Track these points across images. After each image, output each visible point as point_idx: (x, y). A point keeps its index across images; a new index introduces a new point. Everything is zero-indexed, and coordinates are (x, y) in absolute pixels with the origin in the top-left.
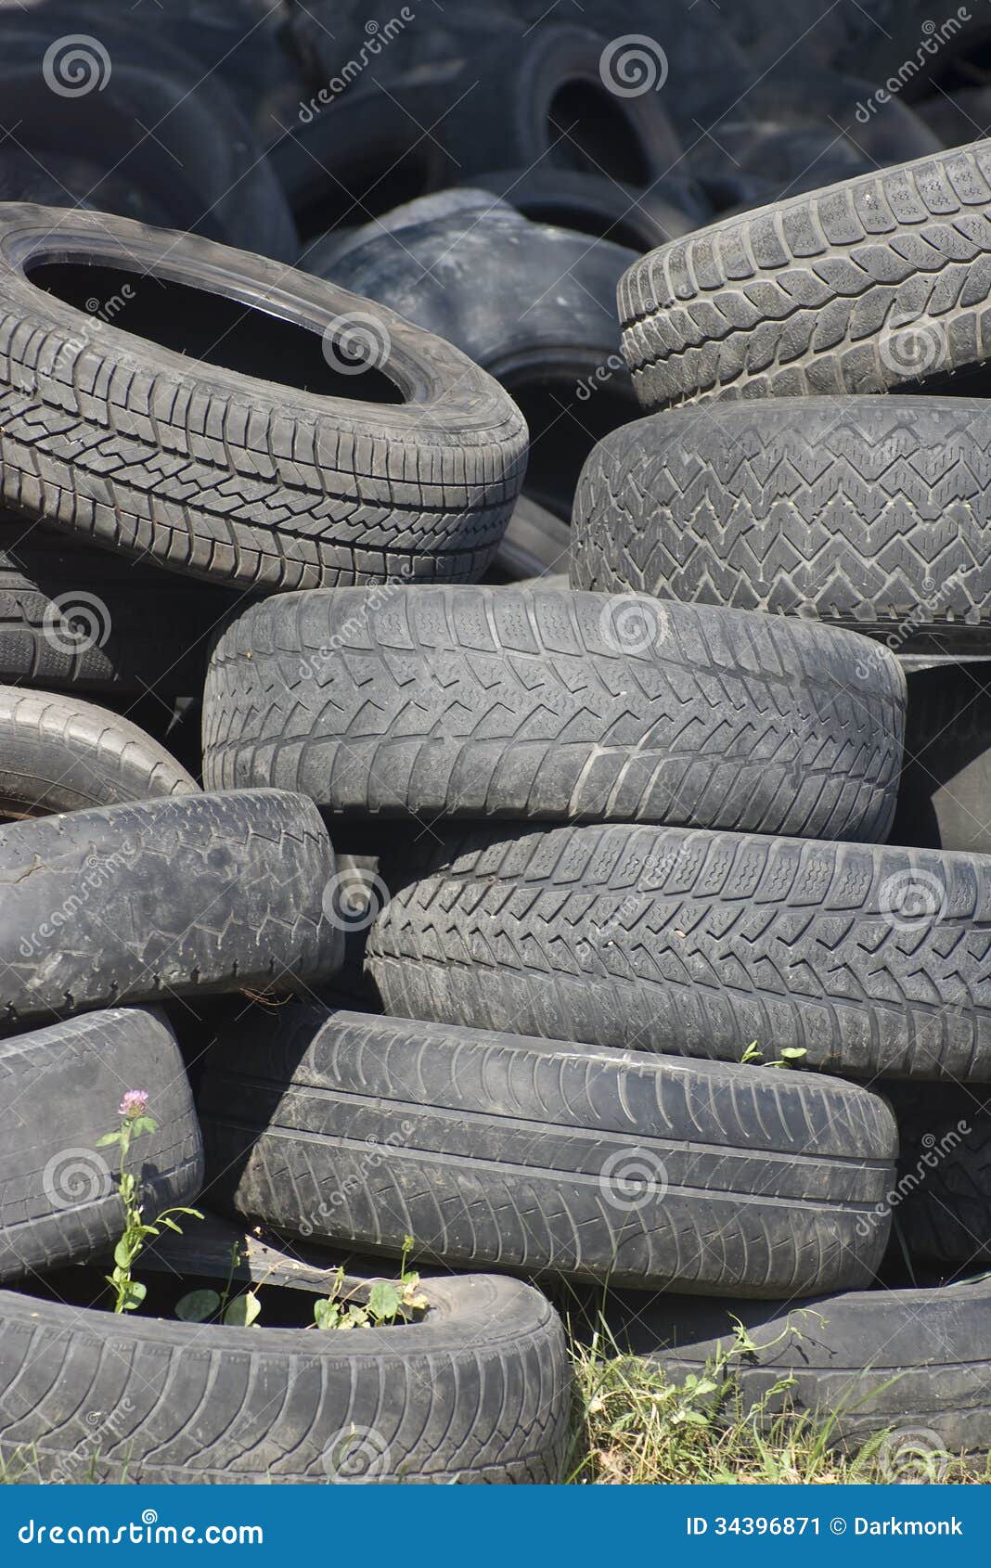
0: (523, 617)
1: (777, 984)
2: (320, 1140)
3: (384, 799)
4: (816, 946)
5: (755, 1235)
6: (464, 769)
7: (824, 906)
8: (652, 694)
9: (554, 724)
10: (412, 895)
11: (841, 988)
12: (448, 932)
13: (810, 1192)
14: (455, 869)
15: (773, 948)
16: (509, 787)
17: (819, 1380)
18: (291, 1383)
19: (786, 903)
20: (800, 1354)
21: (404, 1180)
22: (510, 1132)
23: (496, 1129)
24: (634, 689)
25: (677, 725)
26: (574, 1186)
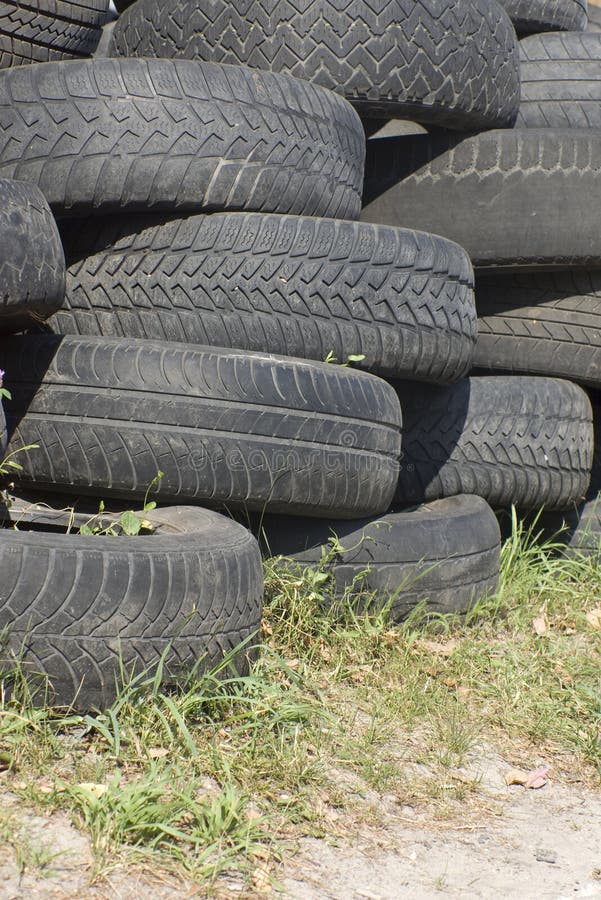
0: (169, 75)
1: (345, 313)
2: (65, 419)
3: (77, 197)
4: (368, 288)
5: (352, 474)
6: (136, 174)
7: (371, 262)
8: (255, 126)
9: (195, 144)
10: (80, 268)
11: (382, 315)
12: (114, 288)
13: (379, 447)
14: (116, 247)
15: (343, 288)
16: (166, 186)
17: (379, 570)
18: (131, 573)
19: (348, 260)
20: (367, 554)
21: (131, 443)
22: (205, 407)
23: (195, 406)
24: (243, 122)
25: (270, 147)
26: (248, 443)
